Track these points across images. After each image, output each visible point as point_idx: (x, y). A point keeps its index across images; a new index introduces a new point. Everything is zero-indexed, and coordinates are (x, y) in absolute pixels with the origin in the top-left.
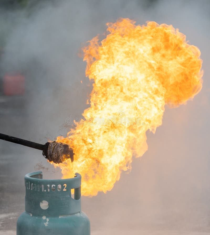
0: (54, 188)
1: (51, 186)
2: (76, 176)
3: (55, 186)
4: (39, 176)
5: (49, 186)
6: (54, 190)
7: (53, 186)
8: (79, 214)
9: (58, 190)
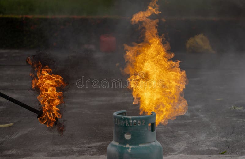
0: (135, 123)
1: (133, 122)
2: (152, 114)
3: (135, 121)
4: (124, 114)
5: (131, 121)
6: (135, 124)
7: (135, 122)
8: (154, 143)
9: (139, 125)
